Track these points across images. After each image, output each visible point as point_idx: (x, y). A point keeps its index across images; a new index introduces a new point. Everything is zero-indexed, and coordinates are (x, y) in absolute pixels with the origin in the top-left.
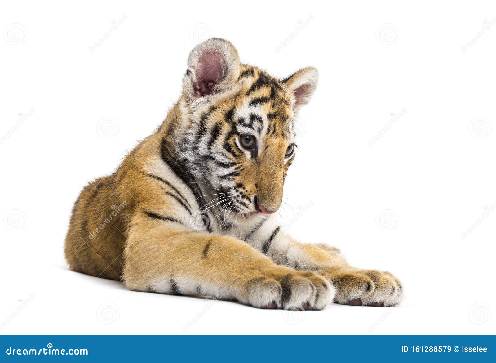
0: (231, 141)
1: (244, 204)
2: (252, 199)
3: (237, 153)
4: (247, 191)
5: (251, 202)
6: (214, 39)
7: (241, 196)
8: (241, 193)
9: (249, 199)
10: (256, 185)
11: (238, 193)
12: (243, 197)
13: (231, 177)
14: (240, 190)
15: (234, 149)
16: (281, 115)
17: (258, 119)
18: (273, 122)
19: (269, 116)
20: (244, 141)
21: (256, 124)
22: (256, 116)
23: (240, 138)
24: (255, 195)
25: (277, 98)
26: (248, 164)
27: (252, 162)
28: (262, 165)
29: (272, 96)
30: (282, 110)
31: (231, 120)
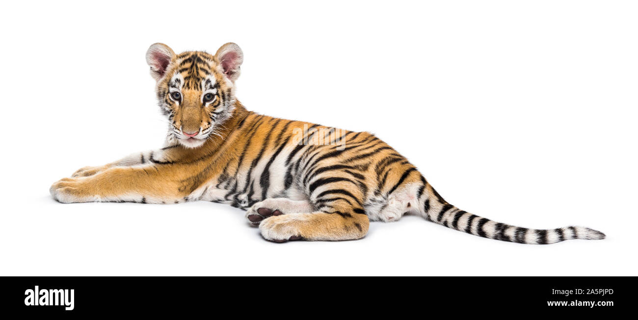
0: (167, 98)
2: (181, 129)
3: (171, 103)
6: (152, 45)
9: (178, 129)
12: (176, 128)
13: (171, 118)
14: (174, 125)
15: (169, 101)
16: (194, 77)
17: (178, 81)
18: (187, 82)
19: (185, 79)
20: (174, 96)
21: (177, 85)
22: (177, 79)
23: (172, 94)
24: (181, 126)
25: (194, 68)
26: (177, 109)
27: (179, 107)
28: (183, 108)
29: (192, 67)
30: (196, 74)
31: (168, 85)
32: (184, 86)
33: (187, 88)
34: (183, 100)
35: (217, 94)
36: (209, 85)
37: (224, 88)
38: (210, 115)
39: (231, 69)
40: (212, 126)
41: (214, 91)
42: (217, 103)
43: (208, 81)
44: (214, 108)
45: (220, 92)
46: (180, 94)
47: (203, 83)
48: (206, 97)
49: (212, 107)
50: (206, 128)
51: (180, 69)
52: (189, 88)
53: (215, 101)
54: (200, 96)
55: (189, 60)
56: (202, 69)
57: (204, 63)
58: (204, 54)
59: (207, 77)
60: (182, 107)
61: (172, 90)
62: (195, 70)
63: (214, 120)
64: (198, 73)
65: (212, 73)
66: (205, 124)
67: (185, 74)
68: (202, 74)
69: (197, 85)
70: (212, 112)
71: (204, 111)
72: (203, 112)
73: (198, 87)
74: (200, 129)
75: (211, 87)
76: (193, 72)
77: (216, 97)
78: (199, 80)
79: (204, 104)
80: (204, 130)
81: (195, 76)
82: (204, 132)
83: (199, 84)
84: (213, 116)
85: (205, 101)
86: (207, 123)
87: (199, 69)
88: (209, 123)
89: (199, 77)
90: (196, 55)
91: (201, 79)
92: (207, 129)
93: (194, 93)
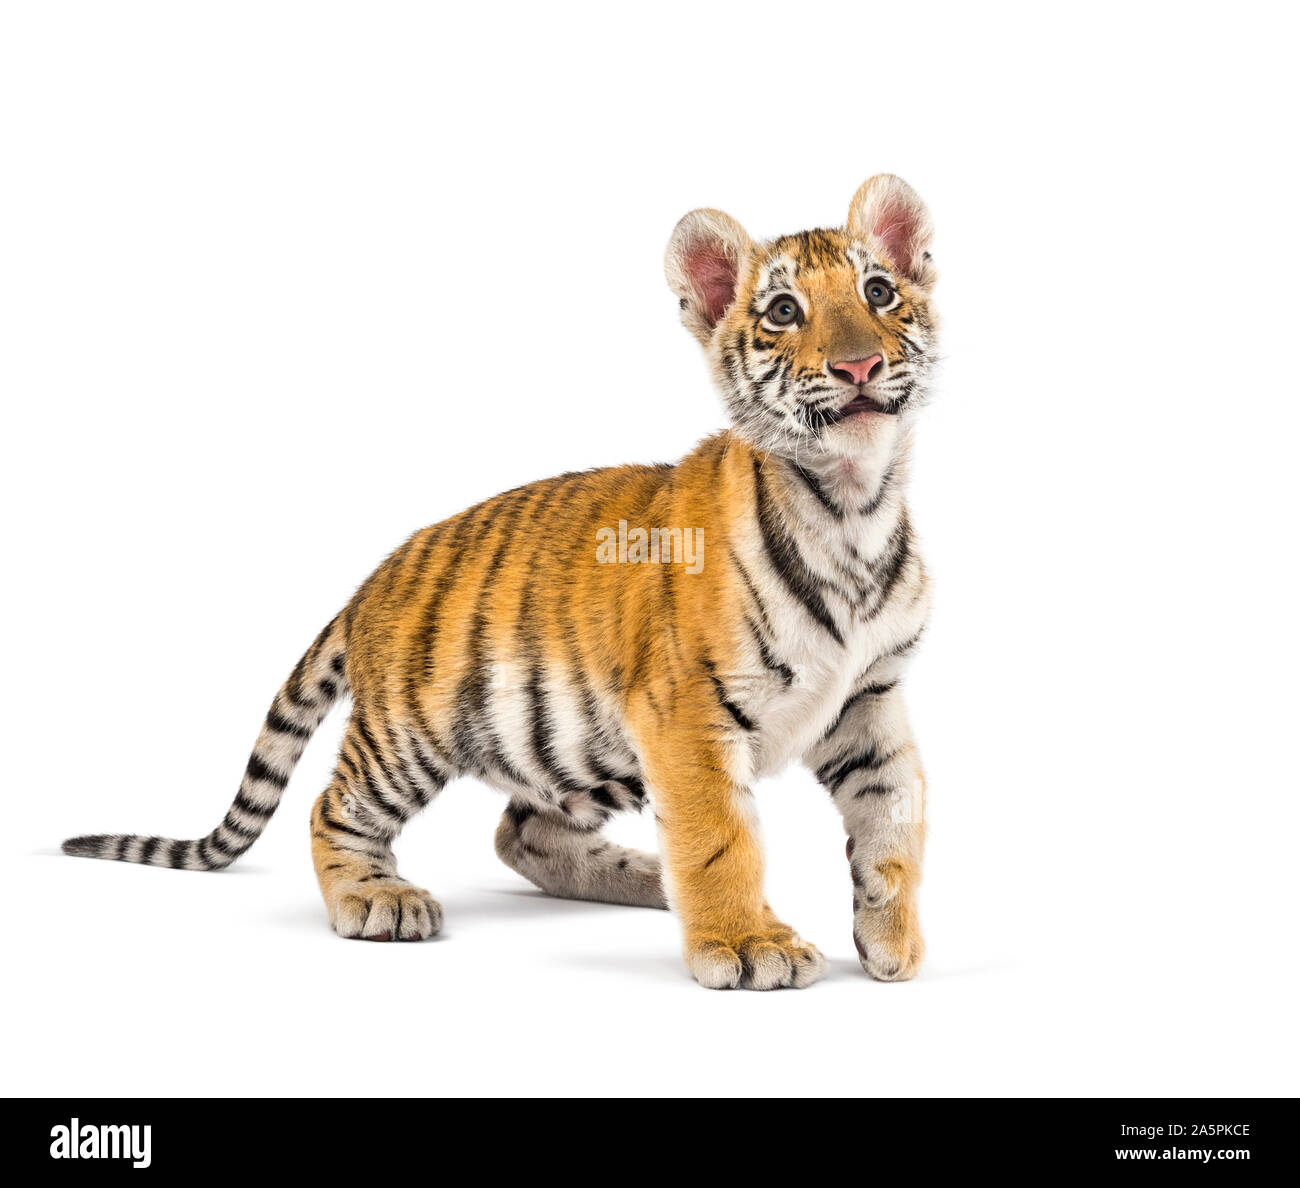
1: (817, 389)
4: (812, 369)
5: (825, 376)
7: (806, 380)
8: (805, 377)
10: (819, 350)
11: (802, 380)
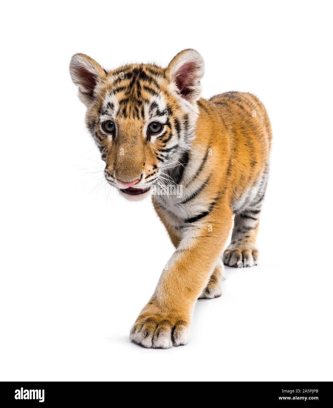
3: (102, 137)
12: (109, 175)
13: (104, 159)
14: (107, 170)
16: (134, 100)
17: (111, 105)
18: (123, 107)
19: (121, 102)
20: (107, 126)
21: (110, 111)
22: (109, 104)
23: (104, 125)
24: (115, 171)
25: (135, 86)
26: (110, 145)
27: (113, 144)
28: (118, 145)
29: (131, 85)
30: (136, 95)
31: (99, 112)
32: (118, 113)
33: (123, 116)
34: (118, 133)
35: (168, 124)
36: (155, 110)
37: (178, 114)
38: (157, 154)
39: (187, 85)
40: (160, 171)
41: (162, 119)
42: (168, 135)
43: (154, 105)
44: (163, 144)
45: (172, 121)
46: (114, 123)
47: (147, 108)
48: (151, 127)
49: (161, 141)
50: (150, 173)
51: (114, 88)
52: (126, 116)
53: (165, 134)
54: (141, 128)
55: (129, 76)
56: (146, 88)
57: (151, 80)
58: (152, 68)
59: (153, 99)
60: (116, 144)
61: (103, 118)
62: (136, 90)
63: (162, 161)
64: (139, 94)
65: (162, 94)
66: (149, 168)
67: (121, 95)
68: (146, 94)
69: (137, 111)
70: (159, 151)
71: (149, 148)
72: (147, 151)
73: (139, 114)
74: (142, 175)
75: (159, 114)
76: (133, 92)
77: (166, 128)
78: (140, 103)
79: (148, 138)
80: (147, 177)
81: (135, 98)
82: (148, 179)
83: (140, 110)
84: (162, 155)
85: (150, 133)
86: (152, 167)
87: (142, 88)
88: (155, 167)
89: (141, 100)
90: (141, 69)
91: (144, 103)
92: (152, 175)
93: (133, 124)
